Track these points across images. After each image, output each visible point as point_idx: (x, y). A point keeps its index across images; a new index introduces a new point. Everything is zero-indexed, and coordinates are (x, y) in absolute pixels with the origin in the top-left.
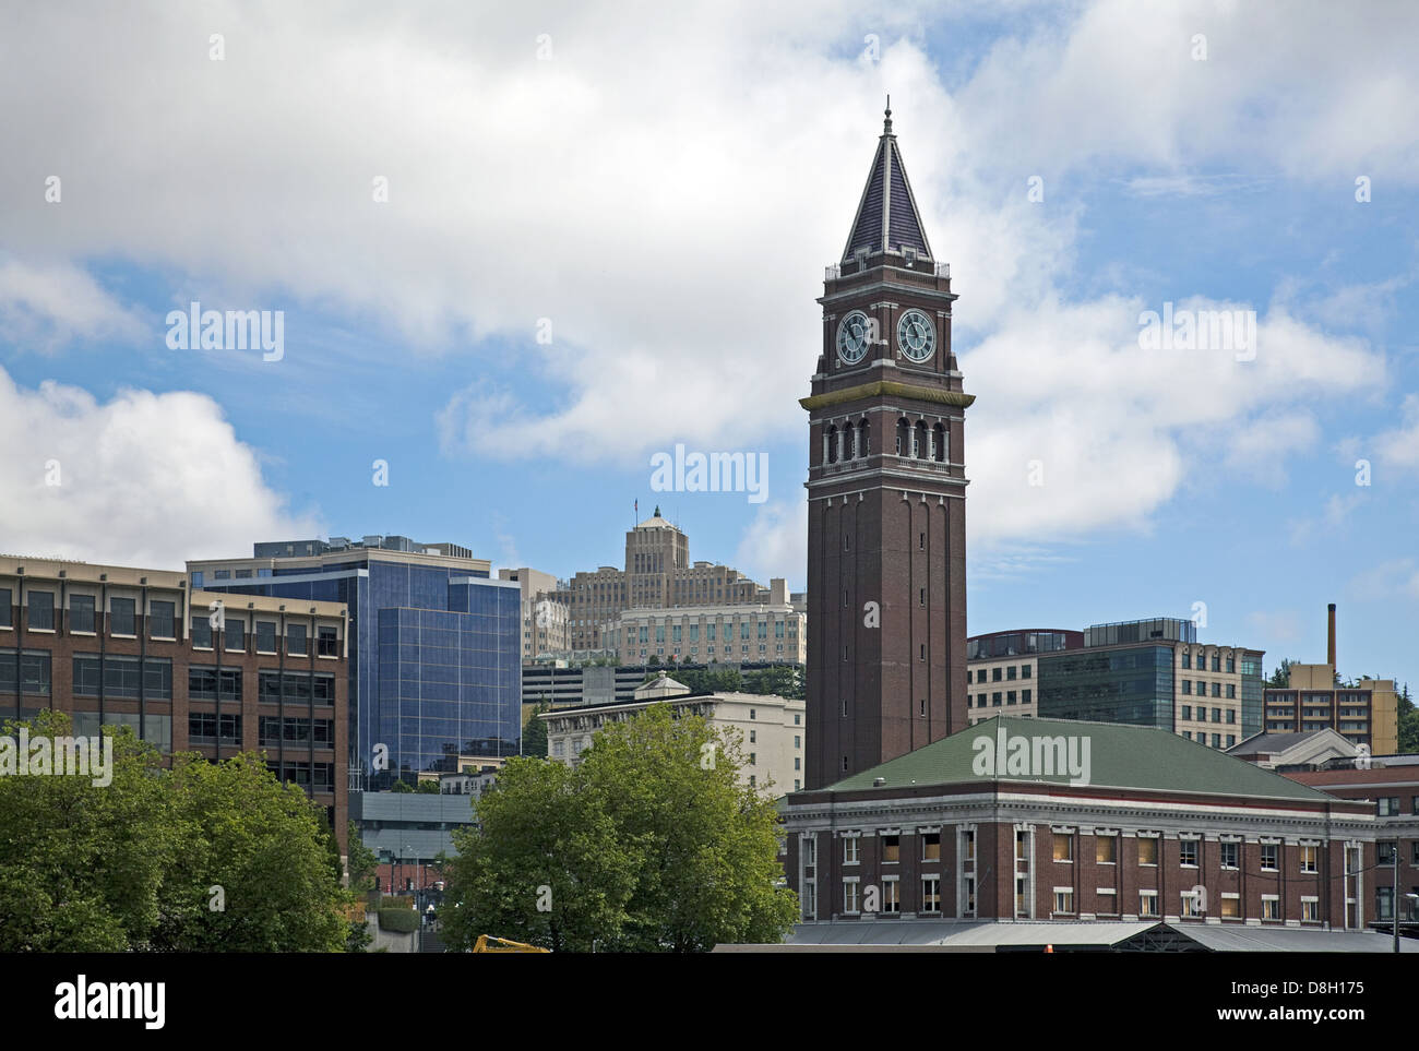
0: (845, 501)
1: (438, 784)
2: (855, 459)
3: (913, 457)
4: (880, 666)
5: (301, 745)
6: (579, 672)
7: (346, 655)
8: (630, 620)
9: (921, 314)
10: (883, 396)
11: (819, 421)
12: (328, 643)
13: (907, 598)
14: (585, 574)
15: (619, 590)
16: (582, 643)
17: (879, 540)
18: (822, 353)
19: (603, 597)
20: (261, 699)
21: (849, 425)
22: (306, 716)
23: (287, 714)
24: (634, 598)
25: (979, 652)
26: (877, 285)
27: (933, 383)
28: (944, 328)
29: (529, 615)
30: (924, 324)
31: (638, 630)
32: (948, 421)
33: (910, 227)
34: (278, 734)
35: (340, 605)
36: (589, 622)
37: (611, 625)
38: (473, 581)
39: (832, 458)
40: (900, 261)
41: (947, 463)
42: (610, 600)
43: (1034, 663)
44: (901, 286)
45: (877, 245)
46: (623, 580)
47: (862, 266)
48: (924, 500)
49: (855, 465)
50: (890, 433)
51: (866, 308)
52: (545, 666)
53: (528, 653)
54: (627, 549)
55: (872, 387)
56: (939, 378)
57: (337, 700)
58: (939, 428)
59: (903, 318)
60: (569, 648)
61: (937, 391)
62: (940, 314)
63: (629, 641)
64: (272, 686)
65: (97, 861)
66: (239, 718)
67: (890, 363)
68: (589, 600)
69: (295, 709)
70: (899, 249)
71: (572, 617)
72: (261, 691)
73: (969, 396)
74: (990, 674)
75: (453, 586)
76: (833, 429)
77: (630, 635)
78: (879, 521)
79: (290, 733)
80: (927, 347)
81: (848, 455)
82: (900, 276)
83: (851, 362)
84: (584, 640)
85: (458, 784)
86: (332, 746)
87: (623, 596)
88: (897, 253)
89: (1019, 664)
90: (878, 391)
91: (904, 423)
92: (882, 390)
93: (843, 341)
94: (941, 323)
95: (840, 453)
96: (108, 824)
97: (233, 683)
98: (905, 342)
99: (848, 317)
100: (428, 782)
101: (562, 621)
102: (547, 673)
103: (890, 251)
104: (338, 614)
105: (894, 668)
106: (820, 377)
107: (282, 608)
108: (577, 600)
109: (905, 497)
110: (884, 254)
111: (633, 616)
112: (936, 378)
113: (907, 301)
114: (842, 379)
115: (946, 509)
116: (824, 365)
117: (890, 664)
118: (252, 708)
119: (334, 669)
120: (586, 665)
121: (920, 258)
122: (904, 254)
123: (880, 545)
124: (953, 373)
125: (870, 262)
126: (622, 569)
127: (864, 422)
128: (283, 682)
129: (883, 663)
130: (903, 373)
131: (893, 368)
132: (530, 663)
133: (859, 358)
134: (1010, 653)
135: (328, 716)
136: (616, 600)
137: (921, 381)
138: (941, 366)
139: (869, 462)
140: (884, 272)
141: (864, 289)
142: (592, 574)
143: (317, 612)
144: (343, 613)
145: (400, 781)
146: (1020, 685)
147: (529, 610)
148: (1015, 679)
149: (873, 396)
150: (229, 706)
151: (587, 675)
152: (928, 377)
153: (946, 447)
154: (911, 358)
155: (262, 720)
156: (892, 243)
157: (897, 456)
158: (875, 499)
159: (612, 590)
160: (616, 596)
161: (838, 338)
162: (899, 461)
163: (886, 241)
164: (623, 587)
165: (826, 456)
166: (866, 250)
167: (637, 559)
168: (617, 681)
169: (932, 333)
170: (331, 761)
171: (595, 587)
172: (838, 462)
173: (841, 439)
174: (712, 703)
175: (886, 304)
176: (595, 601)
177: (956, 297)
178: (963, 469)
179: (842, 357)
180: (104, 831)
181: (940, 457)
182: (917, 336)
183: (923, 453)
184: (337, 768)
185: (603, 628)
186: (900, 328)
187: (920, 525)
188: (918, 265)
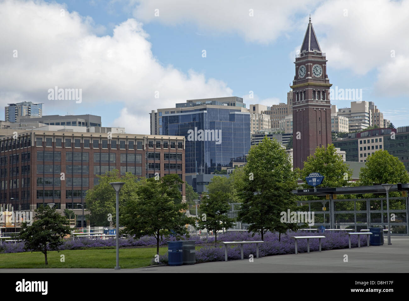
0: (301, 110)
1: (226, 170)
2: (303, 100)
3: (317, 99)
4: (309, 150)
5: (174, 170)
6: (272, 135)
7: (184, 148)
8: (287, 119)
9: (318, 65)
10: (308, 86)
11: (295, 91)
12: (180, 146)
13: (316, 133)
14: (275, 105)
15: (286, 110)
16: (274, 126)
17: (308, 120)
18: (295, 75)
19: (281, 112)
20: (165, 159)
21: (301, 92)
22: (175, 163)
23: (171, 163)
24: (290, 112)
25: (368, 135)
26: (307, 60)
27: (321, 82)
28: (324, 69)
29: (258, 118)
30: (319, 68)
31: (290, 122)
32: (326, 91)
33: (315, 45)
34: (169, 167)
35: (183, 137)
36: (277, 119)
37: (282, 121)
38: (236, 113)
39: (298, 100)
40: (313, 53)
41: (326, 100)
42: (283, 113)
43: (382, 138)
44: (313, 59)
45: (307, 50)
46: (287, 107)
47: (304, 54)
48: (320, 109)
49: (303, 102)
50: (311, 94)
51: (304, 65)
52: (262, 134)
53: (257, 130)
54: (288, 98)
55: (306, 84)
56: (323, 80)
57: (182, 159)
58: (324, 92)
59: (314, 67)
60: (270, 128)
61: (322, 83)
62: (323, 65)
63: (287, 126)
64: (167, 156)
65: (124, 200)
66: (159, 164)
67: (310, 78)
68: (276, 113)
69: (172, 161)
70: (313, 50)
71: (271, 118)
72: (164, 158)
73: (331, 84)
74: (371, 141)
75: (231, 114)
76: (298, 93)
77: (288, 124)
78: (308, 115)
79: (171, 167)
80: (320, 73)
81: (301, 99)
82: (313, 57)
83: (302, 77)
84: (275, 125)
85: (232, 171)
86: (181, 170)
87: (287, 111)
88: (312, 52)
89: (378, 138)
90: (307, 85)
91: (314, 92)
92: (308, 84)
93: (300, 72)
94: (323, 68)
95: (300, 99)
96: (126, 193)
97: (158, 156)
98: (314, 73)
99: (301, 67)
100: (224, 170)
101: (268, 120)
102: (262, 136)
103: (310, 51)
104: (183, 139)
105: (313, 150)
106: (295, 81)
107: (169, 138)
108: (273, 113)
109: (315, 109)
110: (309, 52)
111: (288, 118)
112: (322, 80)
113: (314, 63)
114: (300, 81)
115: (326, 112)
116: (296, 78)
117: (311, 149)
118: (162, 161)
119: (182, 152)
120: (274, 133)
121: (318, 52)
122: (314, 52)
123: (309, 121)
124: (327, 79)
125: (306, 54)
126: (286, 103)
127: (305, 92)
128: (170, 155)
129: (310, 149)
130: (314, 80)
131: (311, 79)
132: (257, 133)
133: (304, 76)
134: (377, 135)
135: (180, 163)
136: (285, 113)
137: (319, 81)
138: (324, 77)
139: (306, 101)
140: (309, 57)
141: (304, 60)
142: (277, 105)
143: (178, 139)
144: (184, 138)
145: (216, 170)
146: (379, 144)
147: (258, 117)
148: (377, 142)
149: (306, 86)
150: (157, 161)
151: (274, 136)
152: (320, 80)
153: (325, 97)
154: (316, 76)
155: (165, 164)
156: (311, 49)
157: (313, 99)
158: (307, 110)
159: (283, 110)
160: (285, 112)
161: (299, 72)
162: (313, 101)
163: (309, 49)
164: (287, 109)
165: (296, 100)
166: (305, 51)
167: (291, 100)
168: (283, 138)
169: (321, 70)
170: (181, 174)
171: (278, 109)
172: (299, 101)
173: (300, 95)
174: (290, 152)
175: (309, 64)
176: (278, 113)
177: (327, 61)
178: (330, 102)
179: (300, 76)
180: (125, 194)
181: (324, 99)
182: (317, 71)
183: (319, 98)
184: (183, 175)
185: (280, 122)
186: (313, 69)
187: (319, 116)
188: (318, 54)
